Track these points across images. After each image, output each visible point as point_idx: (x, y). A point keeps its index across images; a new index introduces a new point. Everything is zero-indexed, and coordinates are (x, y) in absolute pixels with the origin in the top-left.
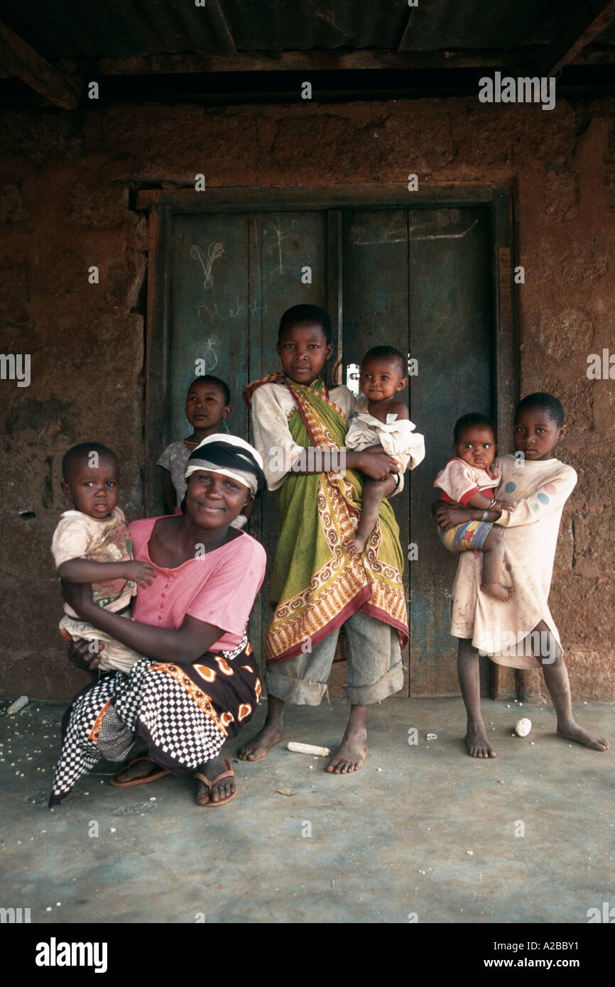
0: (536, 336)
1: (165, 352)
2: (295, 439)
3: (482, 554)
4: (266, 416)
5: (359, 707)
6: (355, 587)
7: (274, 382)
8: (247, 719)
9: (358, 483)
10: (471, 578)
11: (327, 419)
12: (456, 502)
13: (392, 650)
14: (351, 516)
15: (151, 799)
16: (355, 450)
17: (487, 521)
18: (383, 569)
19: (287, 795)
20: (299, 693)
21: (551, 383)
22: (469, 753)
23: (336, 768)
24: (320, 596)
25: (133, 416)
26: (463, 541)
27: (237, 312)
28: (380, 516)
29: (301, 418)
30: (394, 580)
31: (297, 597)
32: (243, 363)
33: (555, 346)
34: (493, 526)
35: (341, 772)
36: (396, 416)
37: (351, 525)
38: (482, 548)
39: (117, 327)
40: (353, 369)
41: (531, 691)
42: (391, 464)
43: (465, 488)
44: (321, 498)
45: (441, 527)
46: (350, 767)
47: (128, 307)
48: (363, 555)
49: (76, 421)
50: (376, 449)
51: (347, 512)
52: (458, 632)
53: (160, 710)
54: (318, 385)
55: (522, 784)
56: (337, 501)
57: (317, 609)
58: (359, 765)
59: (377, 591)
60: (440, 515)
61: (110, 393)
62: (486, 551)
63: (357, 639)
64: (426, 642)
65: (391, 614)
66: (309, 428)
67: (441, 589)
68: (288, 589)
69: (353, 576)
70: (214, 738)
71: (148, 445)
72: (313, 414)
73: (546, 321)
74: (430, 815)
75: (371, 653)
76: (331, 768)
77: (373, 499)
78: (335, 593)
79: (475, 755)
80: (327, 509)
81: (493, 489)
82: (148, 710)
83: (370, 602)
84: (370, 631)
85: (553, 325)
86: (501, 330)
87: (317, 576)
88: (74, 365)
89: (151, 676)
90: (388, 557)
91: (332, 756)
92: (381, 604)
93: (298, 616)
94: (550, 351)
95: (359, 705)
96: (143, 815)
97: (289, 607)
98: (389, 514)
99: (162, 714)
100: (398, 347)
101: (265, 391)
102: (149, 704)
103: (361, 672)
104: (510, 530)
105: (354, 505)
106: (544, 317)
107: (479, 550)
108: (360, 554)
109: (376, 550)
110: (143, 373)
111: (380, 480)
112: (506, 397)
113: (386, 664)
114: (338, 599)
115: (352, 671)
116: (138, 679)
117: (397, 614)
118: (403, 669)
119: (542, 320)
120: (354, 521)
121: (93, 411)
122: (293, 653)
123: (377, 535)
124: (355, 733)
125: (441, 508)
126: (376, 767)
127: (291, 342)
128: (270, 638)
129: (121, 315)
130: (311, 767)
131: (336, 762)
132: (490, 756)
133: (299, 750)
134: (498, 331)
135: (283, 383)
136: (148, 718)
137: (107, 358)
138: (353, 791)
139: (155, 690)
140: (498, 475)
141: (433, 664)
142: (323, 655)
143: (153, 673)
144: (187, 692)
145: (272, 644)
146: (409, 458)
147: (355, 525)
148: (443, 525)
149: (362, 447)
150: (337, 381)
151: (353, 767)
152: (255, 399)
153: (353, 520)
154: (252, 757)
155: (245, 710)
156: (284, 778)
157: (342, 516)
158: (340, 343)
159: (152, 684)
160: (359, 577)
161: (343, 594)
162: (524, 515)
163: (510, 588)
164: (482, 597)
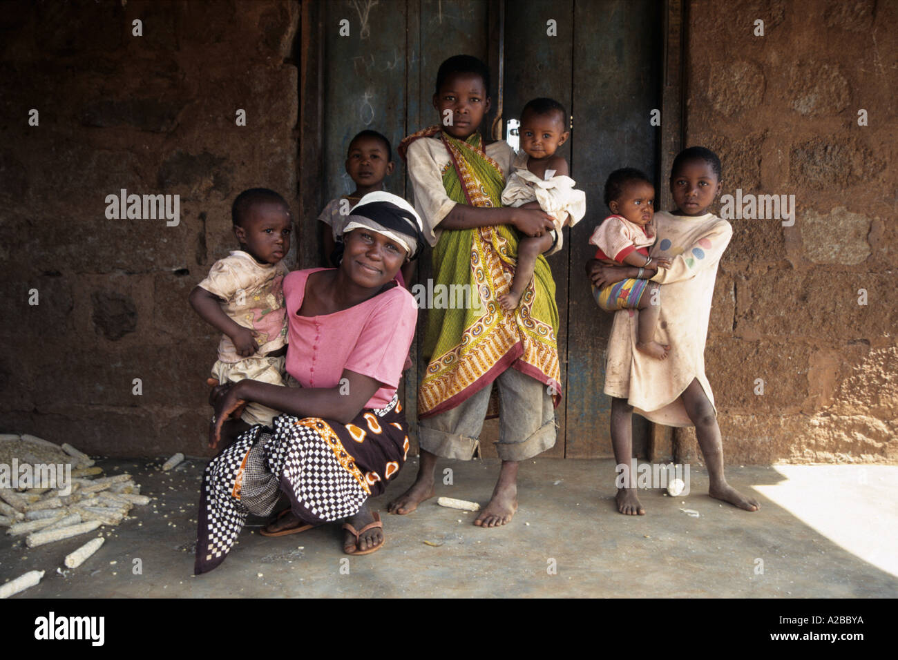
0: (704, 90)
1: (320, 105)
2: (449, 194)
3: (637, 313)
4: (420, 171)
5: (509, 463)
6: (507, 343)
7: (431, 136)
8: (393, 477)
9: (512, 238)
10: (626, 337)
11: (482, 174)
12: (611, 259)
13: (545, 408)
14: (505, 272)
15: (299, 548)
16: (512, 206)
17: (643, 279)
18: (537, 326)
19: (433, 546)
20: (449, 446)
21: (718, 140)
22: (618, 510)
23: (484, 521)
24: (471, 351)
25: (288, 171)
26: (618, 300)
27: (395, 64)
28: (535, 272)
29: (456, 173)
30: (547, 337)
31: (449, 352)
32: (401, 117)
33: (724, 100)
34: (649, 284)
35: (489, 526)
36: (554, 171)
37: (505, 281)
38: (637, 307)
39: (270, 79)
40: (513, 124)
41: (687, 454)
42: (546, 220)
43: (621, 246)
44: (474, 253)
45: (596, 286)
46: (498, 521)
47: (281, 57)
48: (517, 312)
49: (229, 176)
50: (533, 206)
51: (501, 268)
52: (613, 390)
53: (304, 467)
54: (475, 139)
55: (668, 539)
56: (491, 256)
57: (468, 365)
58: (507, 520)
59: (530, 348)
60: (595, 274)
61: (264, 147)
62: (641, 309)
63: (508, 395)
64: (583, 403)
65: (543, 372)
66: (463, 183)
67: (599, 350)
68: (441, 345)
69: (505, 332)
70: (356, 496)
71: (302, 201)
72: (468, 169)
73: (715, 75)
74: (572, 566)
75: (522, 410)
76: (479, 522)
77: (528, 256)
78: (487, 349)
79: (624, 512)
80: (480, 265)
81: (648, 248)
82: (292, 466)
83: (522, 359)
84: (520, 387)
85: (722, 78)
86: (668, 84)
87: (469, 331)
88: (226, 118)
89: (298, 431)
90: (541, 314)
91: (480, 511)
92: (533, 361)
93: (451, 371)
94: (718, 107)
95: (510, 461)
96: (290, 562)
97: (441, 362)
98: (546, 271)
99: (306, 471)
100: (560, 102)
101: (419, 146)
102: (293, 460)
103: (511, 428)
104: (666, 287)
105: (508, 260)
106: (713, 69)
107: (634, 308)
108: (514, 310)
109: (530, 306)
110: (297, 127)
111: (536, 236)
112: (670, 155)
113: (538, 421)
114: (490, 354)
115: (503, 427)
116: (287, 435)
117: (550, 371)
118: (556, 427)
119: (711, 73)
120: (509, 276)
121: (246, 166)
122: (444, 408)
123: (531, 292)
124: (505, 489)
125: (596, 267)
126: (523, 521)
127: (451, 94)
128: (423, 393)
129: (275, 66)
130: (460, 521)
131: (485, 516)
132: (639, 513)
133: (449, 505)
134: (665, 85)
135: (439, 138)
136: (292, 474)
137: (260, 111)
138: (499, 543)
139: (300, 447)
140: (653, 233)
141: (590, 426)
142: (474, 410)
143: (301, 429)
144: (332, 451)
145: (425, 399)
146: (567, 215)
147: (509, 281)
148: (598, 284)
149: (519, 203)
150: (497, 136)
151: (501, 521)
152: (410, 154)
153: (507, 276)
154: (401, 510)
155: (392, 467)
156: (433, 531)
157: (495, 272)
158: (501, 97)
159: (298, 440)
160: (512, 333)
161: (496, 350)
162: (680, 270)
163: (666, 346)
164: (637, 355)
